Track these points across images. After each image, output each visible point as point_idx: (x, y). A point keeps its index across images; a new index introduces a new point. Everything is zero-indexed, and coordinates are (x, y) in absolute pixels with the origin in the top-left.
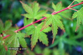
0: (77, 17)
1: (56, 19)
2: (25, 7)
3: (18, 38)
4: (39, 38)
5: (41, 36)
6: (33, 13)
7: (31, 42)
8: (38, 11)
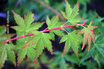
0: (66, 41)
1: (46, 38)
2: (16, 18)
3: (7, 49)
4: (27, 53)
5: (30, 52)
6: (25, 25)
7: (18, 57)
8: (32, 24)
